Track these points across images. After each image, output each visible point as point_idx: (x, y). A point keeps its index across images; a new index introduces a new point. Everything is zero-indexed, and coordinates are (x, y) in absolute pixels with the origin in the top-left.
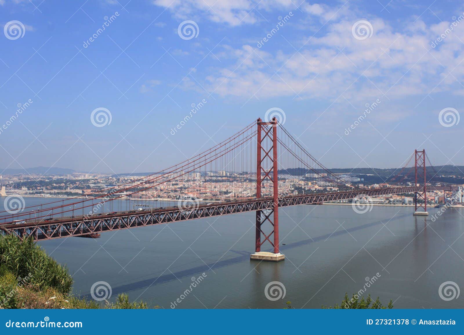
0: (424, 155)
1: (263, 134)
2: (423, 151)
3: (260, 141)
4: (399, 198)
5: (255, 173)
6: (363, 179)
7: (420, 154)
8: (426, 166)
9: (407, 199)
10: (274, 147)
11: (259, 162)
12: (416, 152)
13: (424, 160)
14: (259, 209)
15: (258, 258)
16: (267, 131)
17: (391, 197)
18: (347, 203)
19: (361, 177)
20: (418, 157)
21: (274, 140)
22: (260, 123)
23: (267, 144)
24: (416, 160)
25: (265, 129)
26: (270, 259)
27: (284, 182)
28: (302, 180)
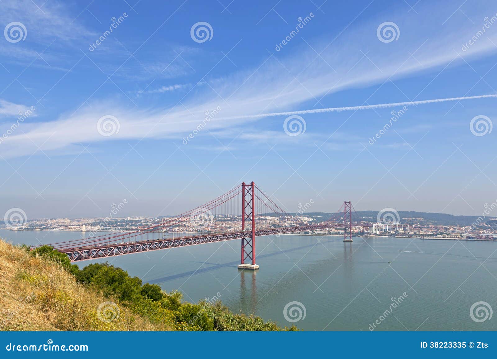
0: (350, 205)
1: (246, 192)
2: (349, 202)
3: (244, 196)
4: (336, 231)
5: (241, 215)
6: (315, 219)
7: (348, 204)
8: (351, 211)
9: (341, 232)
10: (253, 200)
11: (243, 209)
12: (345, 202)
13: (350, 208)
14: (243, 238)
15: (242, 267)
16: (248, 190)
17: (331, 231)
18: (304, 234)
19: (314, 218)
20: (346, 206)
21: (253, 196)
22: (244, 185)
23: (248, 198)
24: (345, 208)
25: (247, 189)
26: (250, 268)
27: (266, 221)
28: (278, 220)
